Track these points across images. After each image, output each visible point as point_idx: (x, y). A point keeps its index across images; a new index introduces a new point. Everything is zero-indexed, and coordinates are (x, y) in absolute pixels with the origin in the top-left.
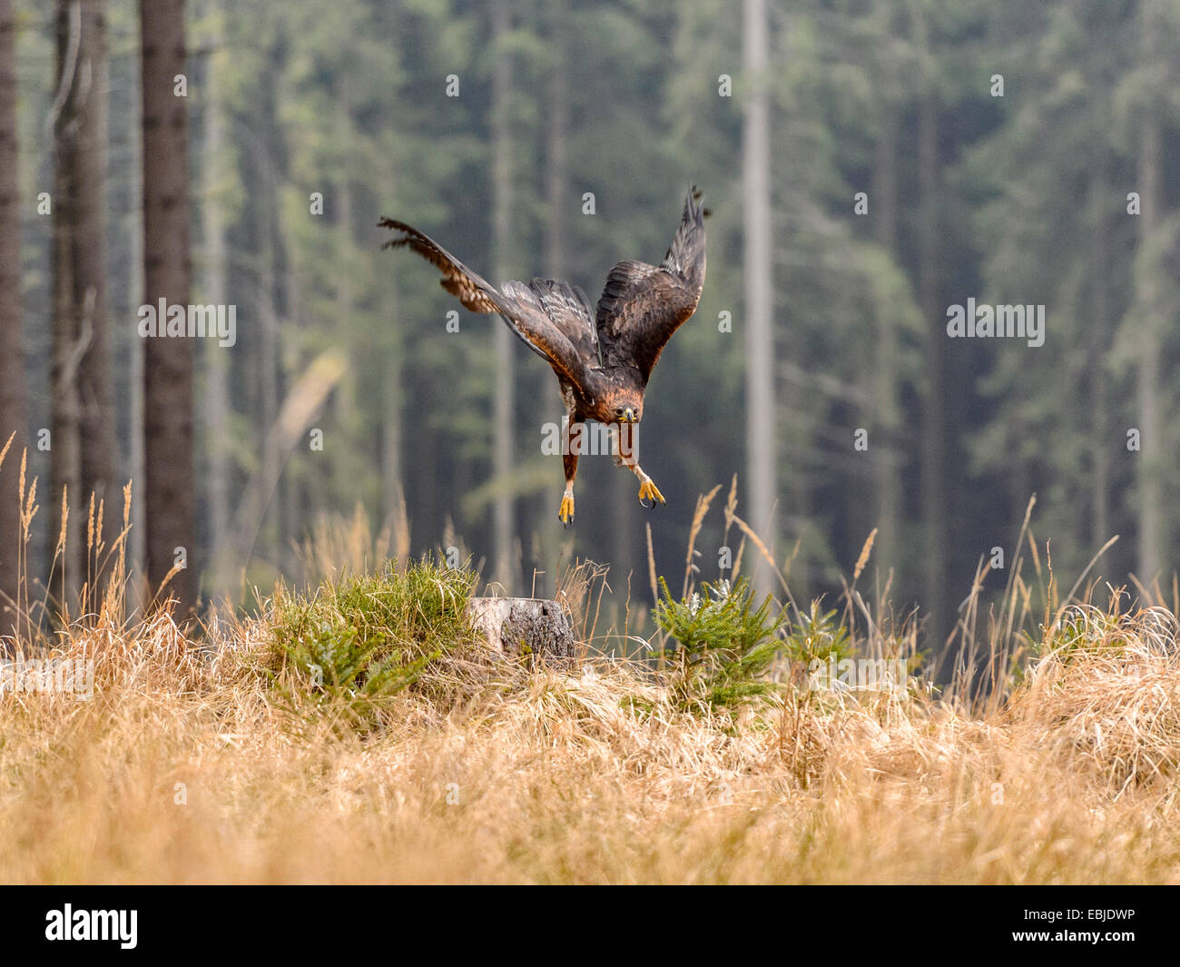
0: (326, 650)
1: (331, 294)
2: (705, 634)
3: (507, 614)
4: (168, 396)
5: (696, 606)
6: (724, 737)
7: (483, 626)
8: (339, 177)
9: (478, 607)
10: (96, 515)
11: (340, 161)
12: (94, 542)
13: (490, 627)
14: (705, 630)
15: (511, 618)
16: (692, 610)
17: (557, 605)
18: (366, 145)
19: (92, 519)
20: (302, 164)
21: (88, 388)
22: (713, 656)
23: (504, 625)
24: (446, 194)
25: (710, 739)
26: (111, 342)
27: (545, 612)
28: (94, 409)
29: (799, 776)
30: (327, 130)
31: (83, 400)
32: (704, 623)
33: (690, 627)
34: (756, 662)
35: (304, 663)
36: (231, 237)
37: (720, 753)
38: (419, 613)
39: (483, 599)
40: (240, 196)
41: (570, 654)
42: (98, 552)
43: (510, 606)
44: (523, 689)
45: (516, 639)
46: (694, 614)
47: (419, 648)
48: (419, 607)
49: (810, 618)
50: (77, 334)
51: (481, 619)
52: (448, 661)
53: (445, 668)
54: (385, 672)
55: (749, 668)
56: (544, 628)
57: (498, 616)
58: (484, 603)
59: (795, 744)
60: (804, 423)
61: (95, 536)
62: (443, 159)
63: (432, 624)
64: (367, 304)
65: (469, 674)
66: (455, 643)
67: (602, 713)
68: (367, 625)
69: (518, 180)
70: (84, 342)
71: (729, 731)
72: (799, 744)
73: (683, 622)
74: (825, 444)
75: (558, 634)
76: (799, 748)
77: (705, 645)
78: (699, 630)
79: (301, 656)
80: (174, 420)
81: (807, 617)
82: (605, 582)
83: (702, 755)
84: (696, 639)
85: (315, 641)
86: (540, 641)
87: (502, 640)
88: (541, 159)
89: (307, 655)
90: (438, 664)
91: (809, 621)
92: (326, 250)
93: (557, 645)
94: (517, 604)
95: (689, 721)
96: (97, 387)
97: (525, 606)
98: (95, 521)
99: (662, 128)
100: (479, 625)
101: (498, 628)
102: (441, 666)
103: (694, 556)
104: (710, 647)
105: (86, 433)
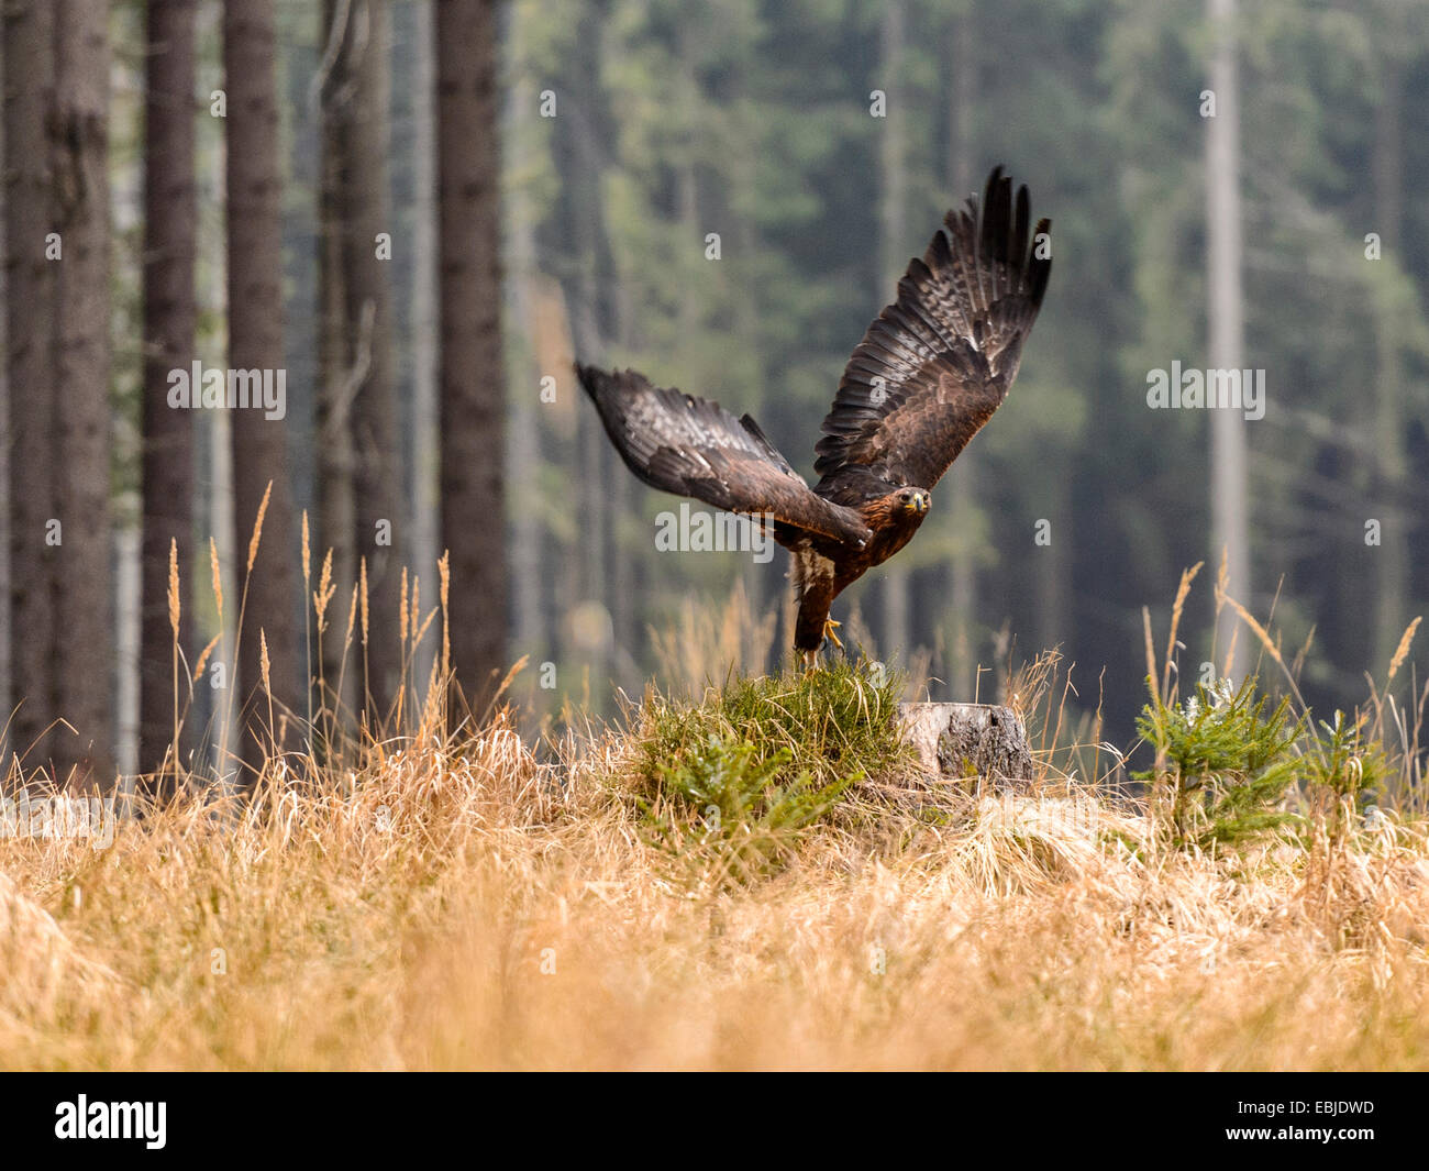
0: (715, 771)
1: (671, 311)
2: (1207, 749)
3: (945, 724)
4: (471, 440)
5: (1193, 714)
6: (1232, 884)
7: (914, 740)
8: (679, 158)
9: (907, 716)
10: (409, 597)
11: (683, 138)
12: (409, 631)
13: (923, 741)
14: (1206, 744)
15: (950, 729)
16: (1188, 718)
17: (1009, 712)
18: (716, 117)
19: (406, 602)
20: (632, 142)
21: (366, 432)
22: (1216, 779)
23: (941, 738)
24: (819, 181)
25: (1214, 887)
26: (393, 371)
27: (994, 721)
28: (373, 457)
29: (1332, 935)
30: (664, 98)
31: (358, 446)
32: (1204, 735)
33: (1185, 741)
34: (1267, 787)
35: (687, 787)
36: (542, 235)
37: (1226, 904)
38: (830, 723)
39: (913, 704)
40: (553, 186)
41: (1026, 776)
42: (414, 645)
43: (948, 714)
44: (967, 821)
45: (957, 756)
46: (1191, 724)
47: (832, 769)
48: (831, 715)
49: (1334, 729)
50: (350, 360)
51: (912, 730)
52: (868, 785)
53: (865, 793)
54: (791, 800)
55: (1260, 792)
56: (993, 742)
57: (934, 727)
58: (916, 709)
59: (1326, 893)
60: (1282, 474)
61: (409, 625)
62: (813, 136)
63: (848, 737)
64: (719, 321)
65: (896, 801)
66: (877, 761)
67: (1069, 852)
68: (764, 737)
69: (912, 161)
70: (360, 372)
71: (1235, 875)
72: (1331, 893)
73: (1177, 735)
74: (1309, 501)
75: (1012, 750)
76: (1332, 898)
77: (1206, 764)
78: (1199, 744)
79: (683, 779)
80: (479, 473)
81: (1329, 728)
82: (1069, 682)
83: (1204, 907)
84: (1193, 757)
85: (701, 759)
86: (988, 759)
87: (939, 758)
88: (942, 134)
89: (689, 778)
90: (856, 789)
91: (1332, 732)
92: (665, 254)
93: (1009, 764)
94: (957, 710)
95: (1185, 863)
96: (376, 431)
97: (968, 714)
98: (409, 605)
99: (1098, 93)
100: (908, 737)
101: (934, 742)
102: (860, 792)
103: (1176, 647)
104: (1212, 767)
105: (363, 489)
